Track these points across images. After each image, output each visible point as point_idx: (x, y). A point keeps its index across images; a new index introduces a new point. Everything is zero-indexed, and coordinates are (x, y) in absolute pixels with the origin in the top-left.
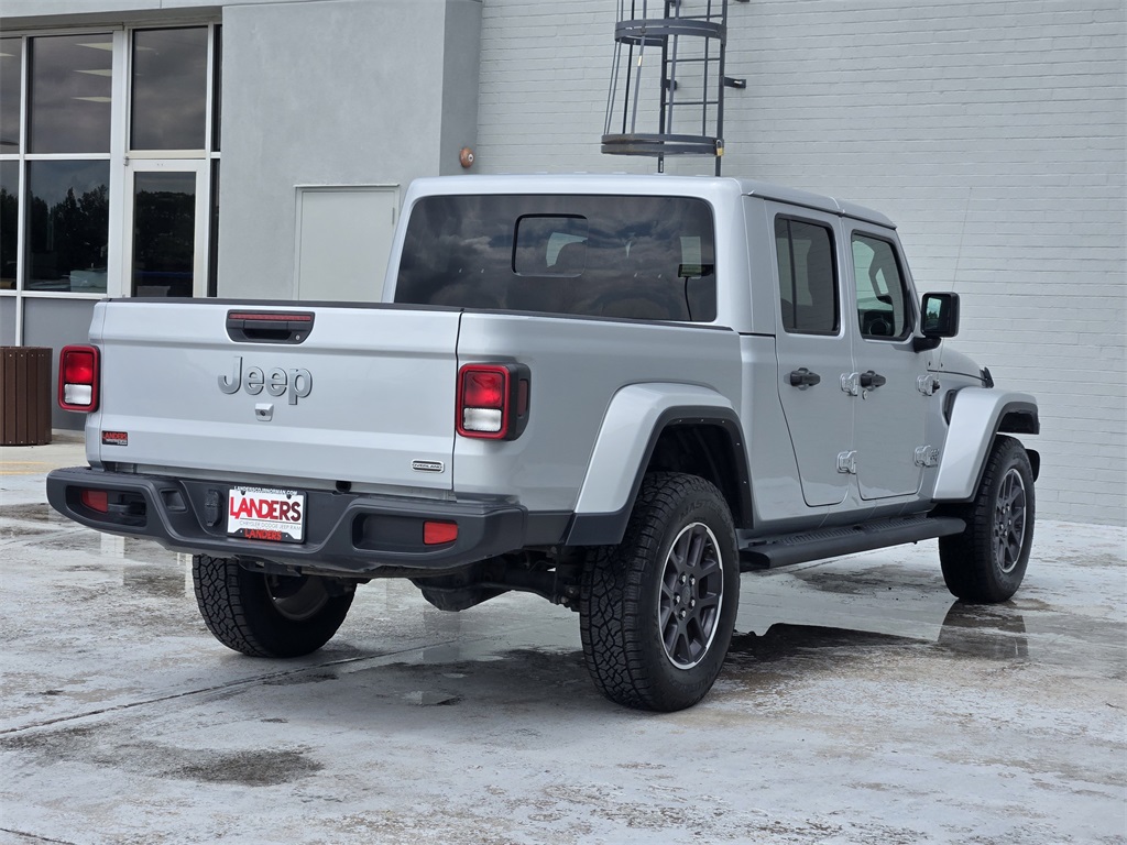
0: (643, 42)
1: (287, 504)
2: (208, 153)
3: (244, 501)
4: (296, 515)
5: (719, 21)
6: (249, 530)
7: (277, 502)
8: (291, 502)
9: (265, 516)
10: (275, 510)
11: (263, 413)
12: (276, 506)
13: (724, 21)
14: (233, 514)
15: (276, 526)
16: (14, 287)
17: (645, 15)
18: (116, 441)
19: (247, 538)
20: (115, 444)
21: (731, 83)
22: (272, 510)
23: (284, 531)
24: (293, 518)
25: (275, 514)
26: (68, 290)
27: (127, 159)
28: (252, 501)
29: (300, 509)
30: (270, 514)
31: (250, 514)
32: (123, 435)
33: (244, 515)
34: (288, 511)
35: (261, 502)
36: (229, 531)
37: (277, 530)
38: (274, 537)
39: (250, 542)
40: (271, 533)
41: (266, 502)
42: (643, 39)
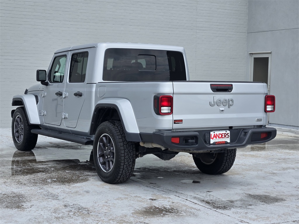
1: (226, 134)
3: (215, 134)
4: (228, 136)
6: (217, 142)
7: (223, 134)
8: (227, 133)
9: (220, 138)
10: (223, 136)
11: (222, 111)
12: (223, 135)
14: (211, 138)
15: (223, 140)
18: (179, 122)
19: (216, 144)
20: (179, 123)
22: (222, 136)
23: (225, 141)
24: (227, 137)
25: (223, 137)
28: (217, 134)
29: (229, 135)
30: (222, 137)
31: (216, 138)
32: (181, 121)
33: (215, 138)
34: (226, 135)
35: (219, 134)
36: (211, 143)
37: (224, 141)
38: (223, 143)
39: (217, 145)
40: (223, 142)
41: (220, 134)
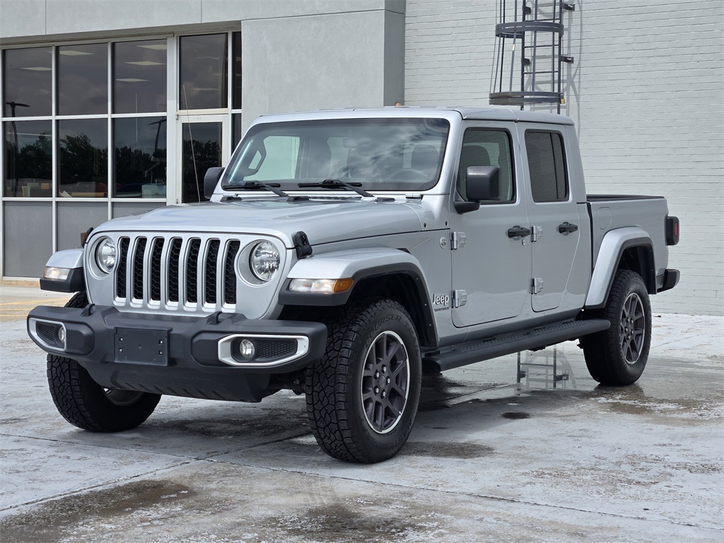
0: (515, 36)
2: (230, 110)
5: (557, 22)
13: (560, 22)
16: (106, 196)
17: (516, 20)
21: (566, 59)
26: (141, 197)
27: (178, 115)
42: (515, 34)
